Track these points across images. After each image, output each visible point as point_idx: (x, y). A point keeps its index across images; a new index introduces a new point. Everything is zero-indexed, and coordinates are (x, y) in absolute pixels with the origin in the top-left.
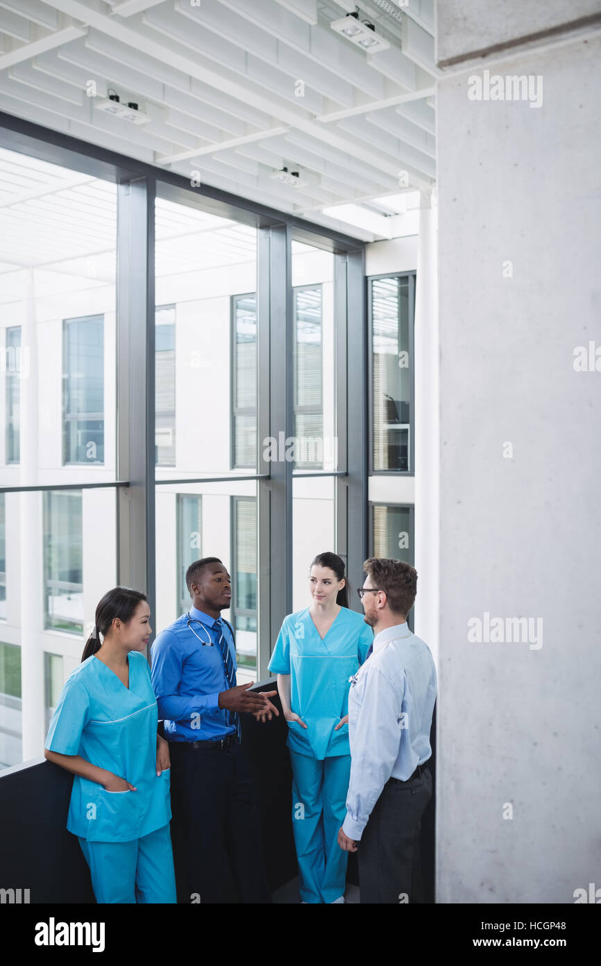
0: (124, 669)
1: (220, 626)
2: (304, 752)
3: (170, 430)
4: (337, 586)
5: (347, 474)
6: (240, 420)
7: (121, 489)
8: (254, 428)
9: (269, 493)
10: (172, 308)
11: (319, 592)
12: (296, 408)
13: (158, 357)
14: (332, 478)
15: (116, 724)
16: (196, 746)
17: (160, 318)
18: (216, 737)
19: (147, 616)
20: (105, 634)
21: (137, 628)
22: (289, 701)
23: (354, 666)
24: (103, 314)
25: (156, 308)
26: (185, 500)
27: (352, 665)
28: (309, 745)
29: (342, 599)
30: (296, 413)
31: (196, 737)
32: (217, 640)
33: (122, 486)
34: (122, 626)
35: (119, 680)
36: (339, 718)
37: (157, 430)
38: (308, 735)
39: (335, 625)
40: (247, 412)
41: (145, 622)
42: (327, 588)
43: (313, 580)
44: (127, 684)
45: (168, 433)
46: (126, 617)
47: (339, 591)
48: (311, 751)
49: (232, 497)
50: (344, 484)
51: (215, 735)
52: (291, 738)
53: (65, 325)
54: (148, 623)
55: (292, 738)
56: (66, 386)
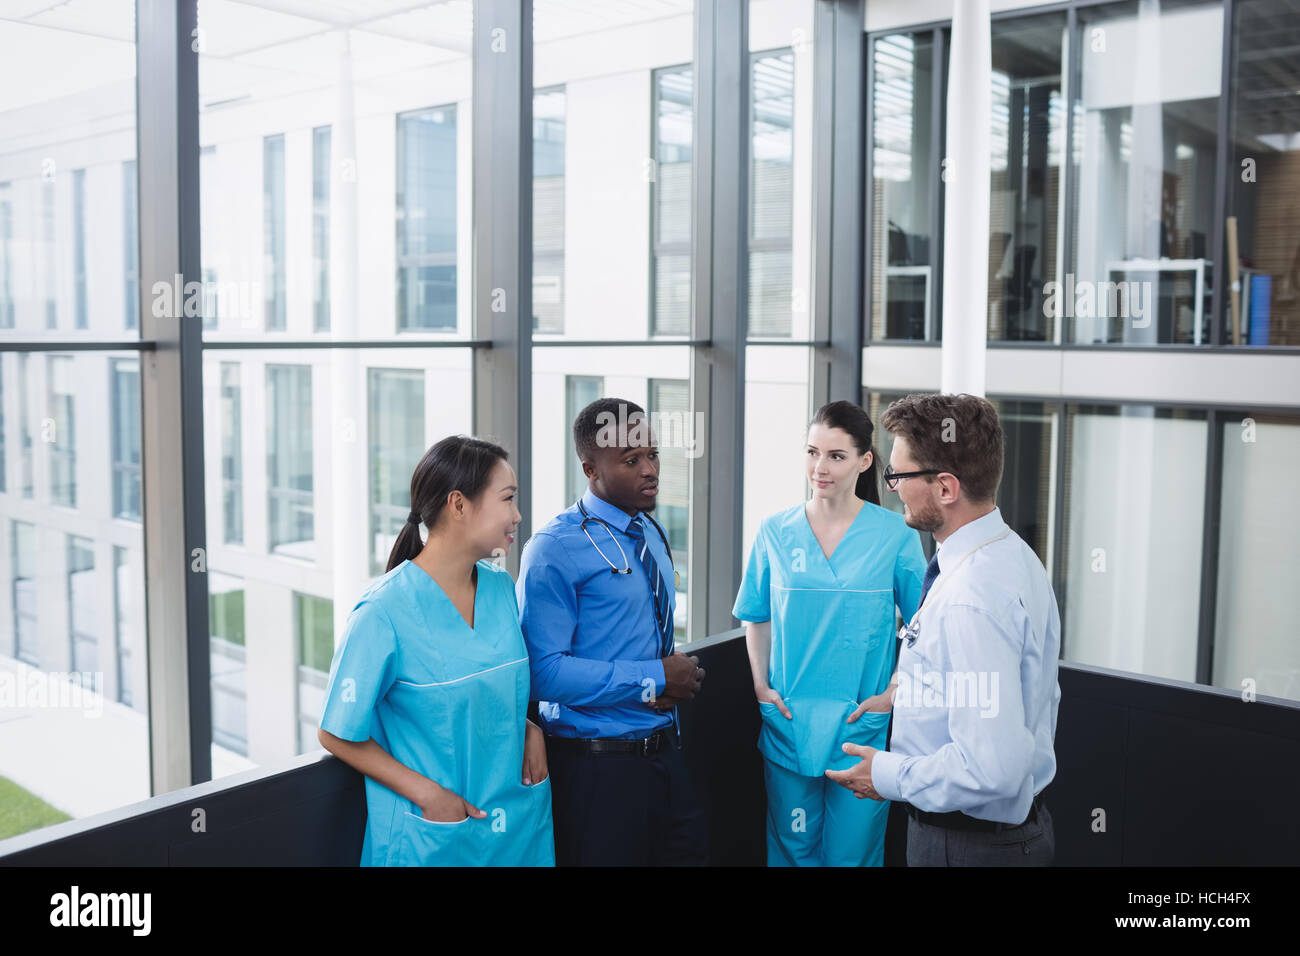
0: (466, 593)
1: (640, 529)
2: (785, 763)
3: (556, 279)
4: (855, 464)
5: (829, 344)
6: (664, 263)
7: (480, 352)
8: (687, 276)
9: (708, 368)
10: (560, 91)
11: (822, 474)
12: (751, 243)
13: (539, 187)
14: (806, 349)
15: (445, 688)
16: (597, 747)
17: (541, 106)
18: (634, 732)
19: (513, 488)
20: (430, 525)
21: (494, 509)
22: (765, 671)
23: (885, 607)
24: (455, 104)
25: (536, 92)
26: (579, 386)
27: (883, 605)
28: (793, 751)
29: (867, 488)
30: (750, 250)
31: (597, 730)
32: (637, 553)
33: (481, 346)
34: (467, 505)
35: (454, 609)
36: (854, 702)
37: (536, 280)
38: (794, 732)
39: (852, 533)
40: (675, 250)
41: (510, 498)
42: (837, 468)
43: (812, 451)
44: (470, 618)
45: (553, 285)
46: (474, 489)
47: (861, 474)
48: (796, 761)
49: (650, 381)
50: (825, 359)
51: (633, 728)
52: (765, 735)
53: (401, 121)
54: (515, 500)
55: (770, 738)
56: (401, 229)
